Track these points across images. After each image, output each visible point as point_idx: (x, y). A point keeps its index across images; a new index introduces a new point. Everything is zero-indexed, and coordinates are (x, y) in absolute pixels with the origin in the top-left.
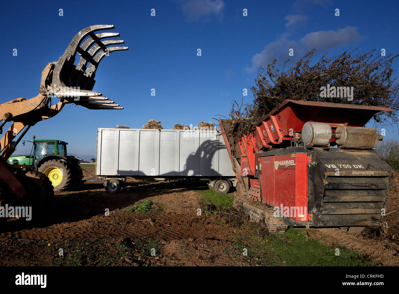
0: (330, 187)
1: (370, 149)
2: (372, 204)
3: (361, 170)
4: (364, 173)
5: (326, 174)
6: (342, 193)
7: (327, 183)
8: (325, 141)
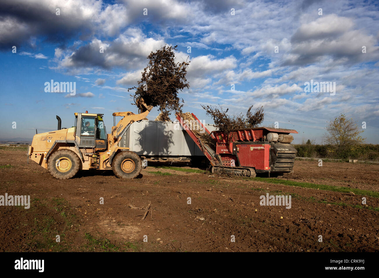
0: (278, 157)
1: (289, 143)
2: (289, 164)
3: (288, 151)
4: (289, 152)
5: (278, 152)
6: (281, 159)
7: (277, 155)
8: (276, 140)
